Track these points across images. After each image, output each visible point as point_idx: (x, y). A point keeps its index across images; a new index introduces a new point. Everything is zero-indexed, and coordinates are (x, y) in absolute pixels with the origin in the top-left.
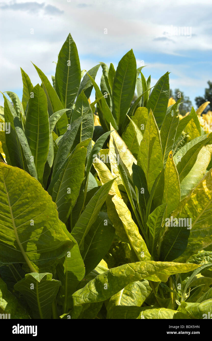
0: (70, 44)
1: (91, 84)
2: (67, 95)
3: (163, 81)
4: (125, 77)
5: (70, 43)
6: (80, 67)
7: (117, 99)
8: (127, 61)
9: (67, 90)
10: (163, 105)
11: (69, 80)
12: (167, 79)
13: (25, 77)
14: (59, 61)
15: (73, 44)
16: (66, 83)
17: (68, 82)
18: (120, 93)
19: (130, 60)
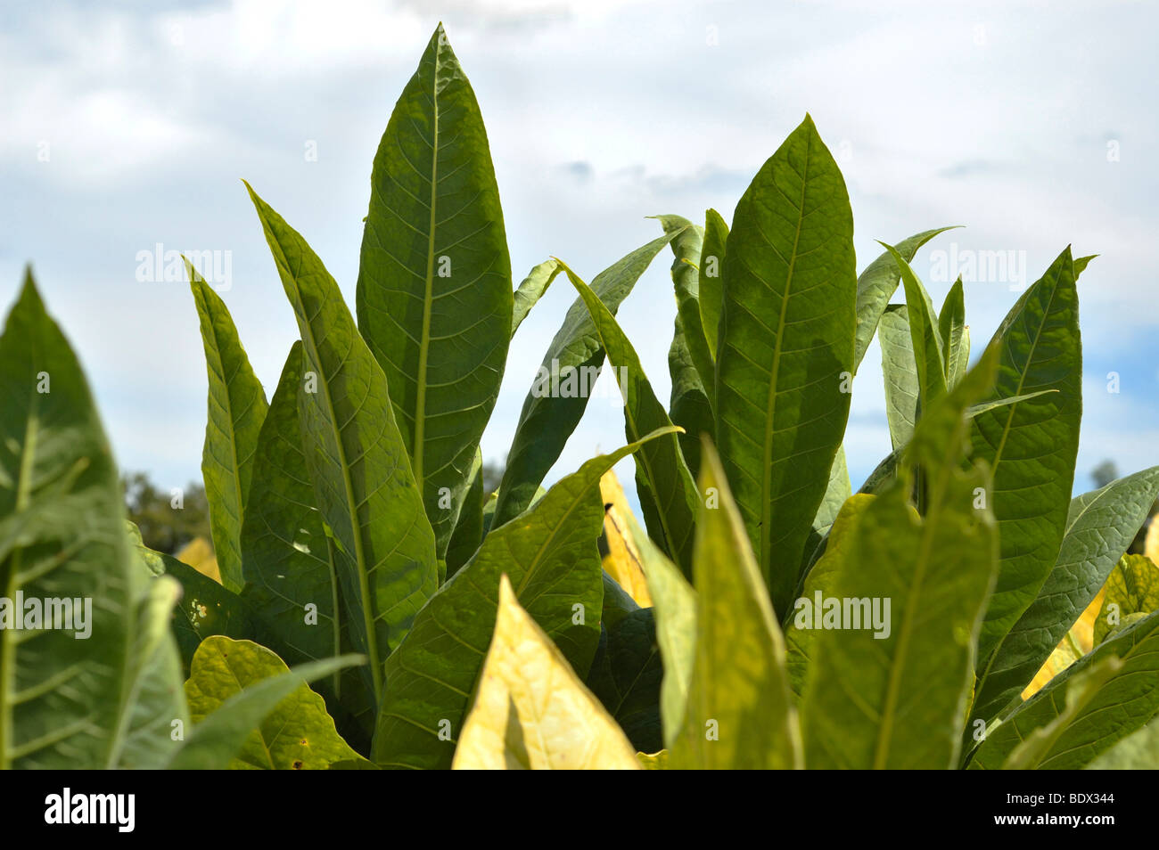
0: (436, 93)
1: (592, 350)
2: (427, 413)
3: (1039, 312)
4: (787, 296)
5: (440, 85)
6: (504, 235)
7: (750, 436)
8: (790, 193)
9: (422, 386)
10: (1044, 472)
11: (433, 317)
12: (1062, 296)
13: (211, 315)
14: (375, 204)
15: (459, 92)
16: (420, 341)
17: (432, 333)
18: (767, 401)
19: (811, 183)
